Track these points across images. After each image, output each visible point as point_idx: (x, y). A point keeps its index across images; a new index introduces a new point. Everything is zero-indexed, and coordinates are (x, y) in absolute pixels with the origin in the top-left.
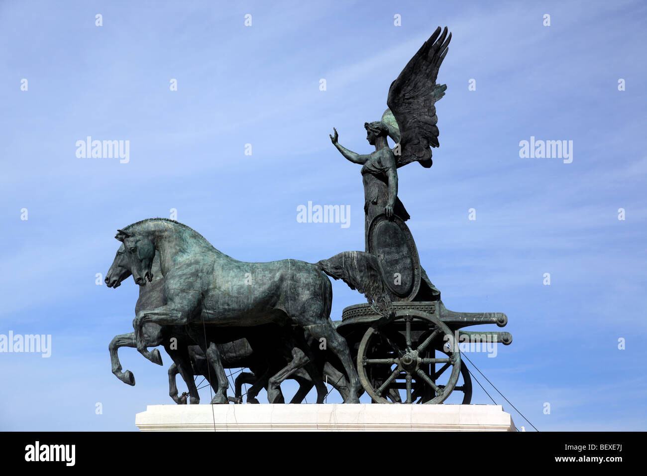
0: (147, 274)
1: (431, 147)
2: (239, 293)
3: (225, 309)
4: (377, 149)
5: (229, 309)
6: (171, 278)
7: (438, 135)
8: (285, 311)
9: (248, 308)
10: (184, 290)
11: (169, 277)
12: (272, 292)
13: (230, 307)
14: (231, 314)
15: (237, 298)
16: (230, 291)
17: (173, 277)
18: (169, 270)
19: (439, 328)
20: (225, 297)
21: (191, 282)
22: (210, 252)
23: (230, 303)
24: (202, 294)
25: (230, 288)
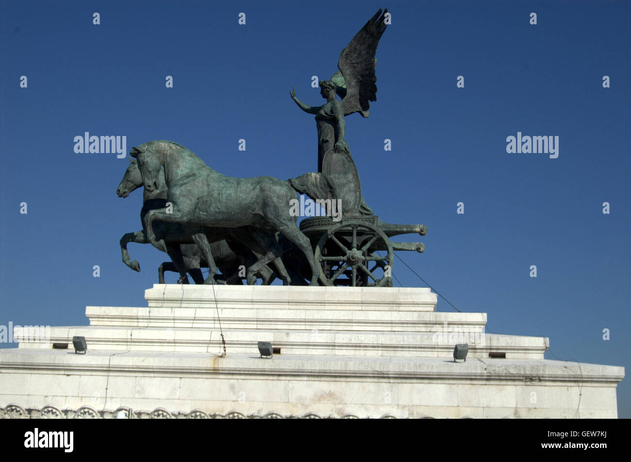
0: (155, 183)
1: (369, 101)
2: (227, 199)
3: (216, 212)
4: (328, 101)
5: (219, 212)
6: (174, 187)
7: (376, 92)
8: (263, 215)
9: (234, 212)
10: (185, 195)
11: (172, 185)
12: (254, 200)
13: (221, 211)
14: (220, 217)
15: (226, 203)
16: (221, 197)
17: (175, 185)
18: (172, 181)
19: (378, 234)
20: (216, 203)
21: (190, 190)
22: (204, 168)
23: (220, 207)
24: (198, 199)
25: (221, 195)
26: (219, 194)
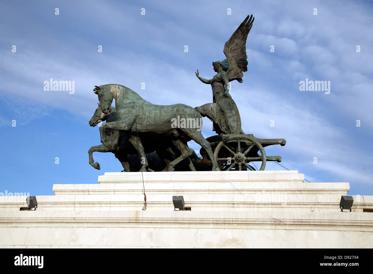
0: (108, 108)
2: (155, 116)
5: (150, 125)
6: (120, 109)
9: (160, 124)
10: (127, 114)
12: (173, 116)
14: (150, 128)
15: (154, 119)
18: (119, 106)
19: (256, 144)
20: (147, 119)
21: (131, 110)
22: (140, 100)
23: (150, 121)
24: (136, 116)
25: (151, 114)
26: (150, 113)
